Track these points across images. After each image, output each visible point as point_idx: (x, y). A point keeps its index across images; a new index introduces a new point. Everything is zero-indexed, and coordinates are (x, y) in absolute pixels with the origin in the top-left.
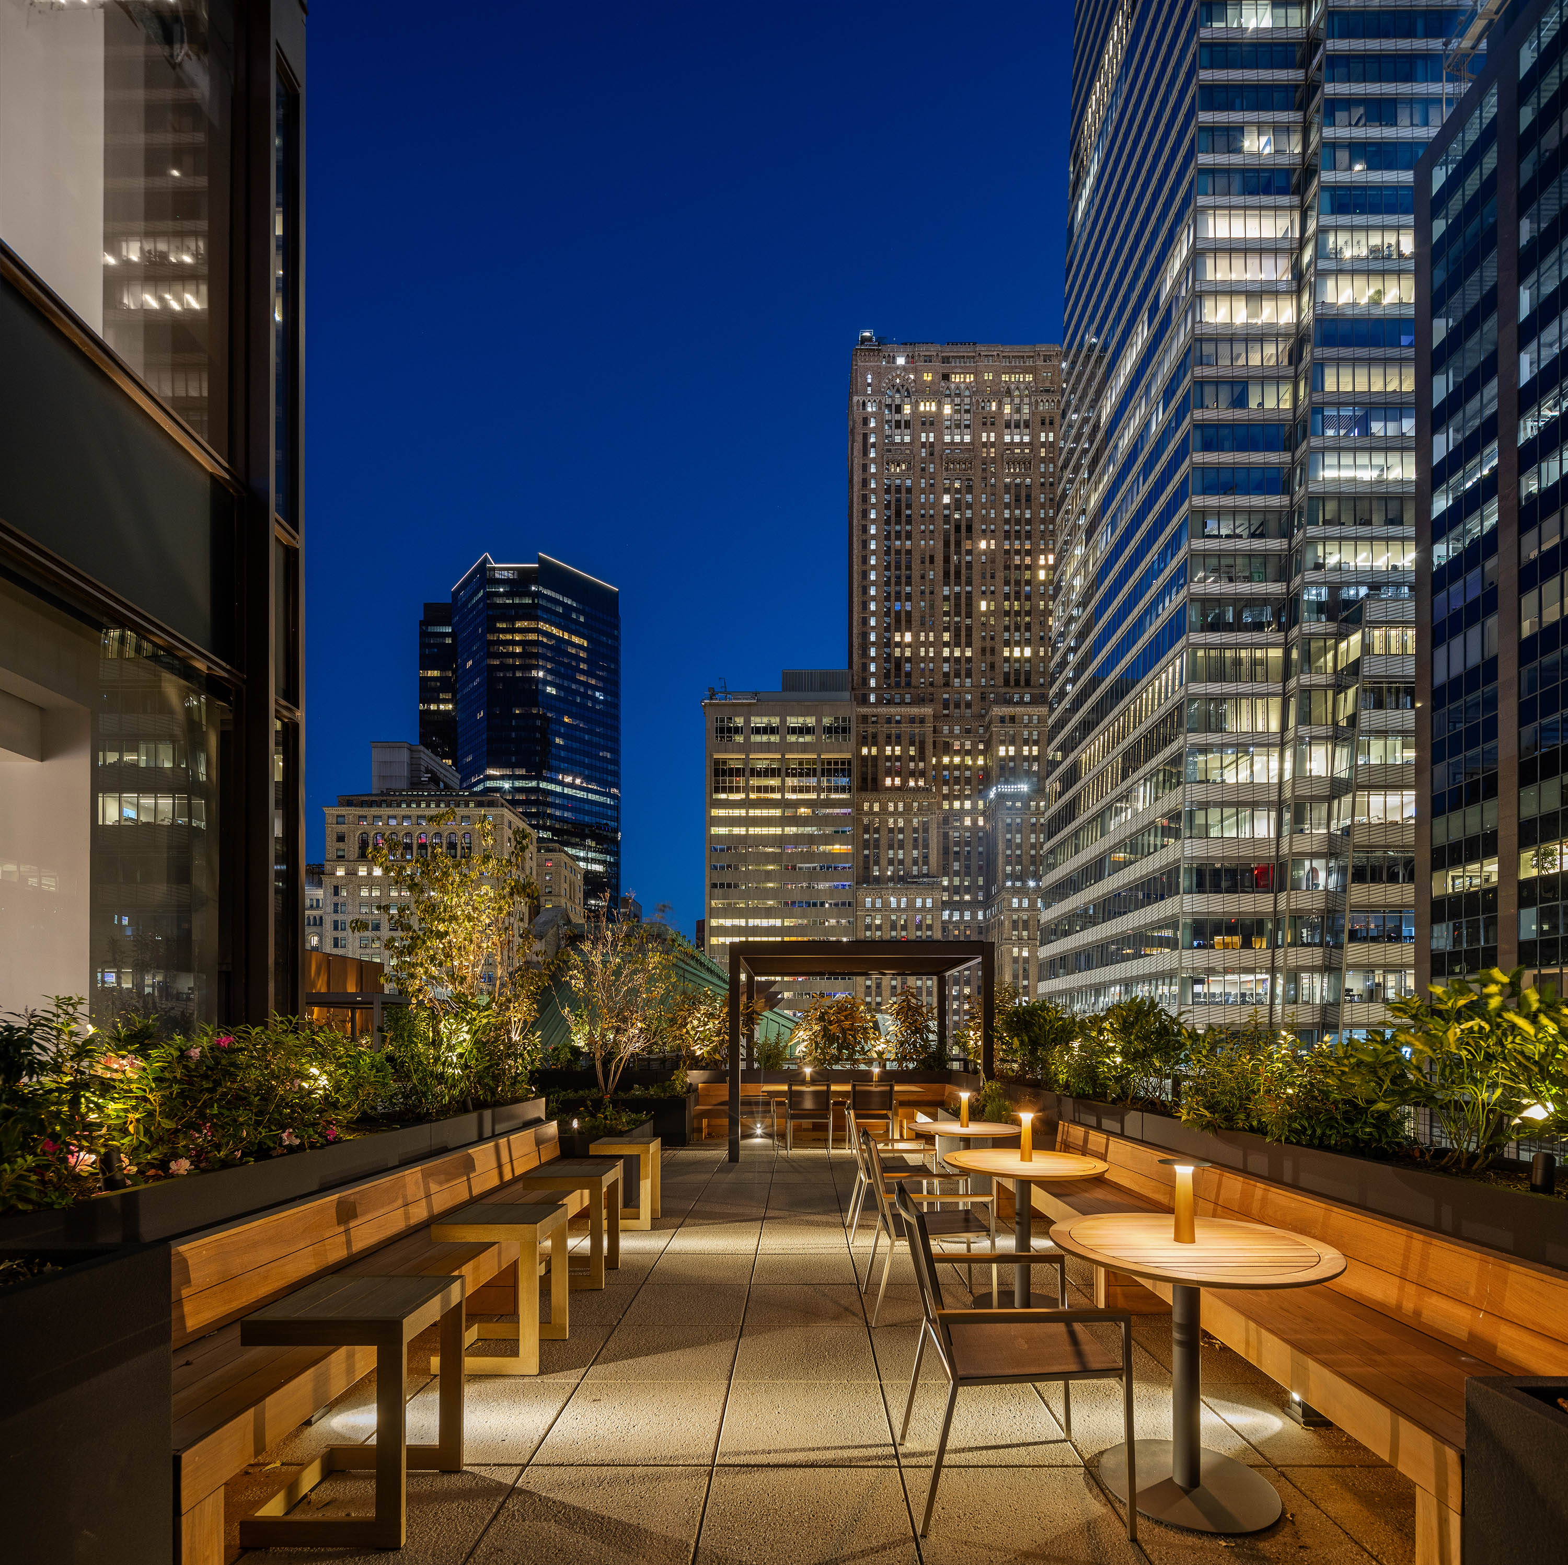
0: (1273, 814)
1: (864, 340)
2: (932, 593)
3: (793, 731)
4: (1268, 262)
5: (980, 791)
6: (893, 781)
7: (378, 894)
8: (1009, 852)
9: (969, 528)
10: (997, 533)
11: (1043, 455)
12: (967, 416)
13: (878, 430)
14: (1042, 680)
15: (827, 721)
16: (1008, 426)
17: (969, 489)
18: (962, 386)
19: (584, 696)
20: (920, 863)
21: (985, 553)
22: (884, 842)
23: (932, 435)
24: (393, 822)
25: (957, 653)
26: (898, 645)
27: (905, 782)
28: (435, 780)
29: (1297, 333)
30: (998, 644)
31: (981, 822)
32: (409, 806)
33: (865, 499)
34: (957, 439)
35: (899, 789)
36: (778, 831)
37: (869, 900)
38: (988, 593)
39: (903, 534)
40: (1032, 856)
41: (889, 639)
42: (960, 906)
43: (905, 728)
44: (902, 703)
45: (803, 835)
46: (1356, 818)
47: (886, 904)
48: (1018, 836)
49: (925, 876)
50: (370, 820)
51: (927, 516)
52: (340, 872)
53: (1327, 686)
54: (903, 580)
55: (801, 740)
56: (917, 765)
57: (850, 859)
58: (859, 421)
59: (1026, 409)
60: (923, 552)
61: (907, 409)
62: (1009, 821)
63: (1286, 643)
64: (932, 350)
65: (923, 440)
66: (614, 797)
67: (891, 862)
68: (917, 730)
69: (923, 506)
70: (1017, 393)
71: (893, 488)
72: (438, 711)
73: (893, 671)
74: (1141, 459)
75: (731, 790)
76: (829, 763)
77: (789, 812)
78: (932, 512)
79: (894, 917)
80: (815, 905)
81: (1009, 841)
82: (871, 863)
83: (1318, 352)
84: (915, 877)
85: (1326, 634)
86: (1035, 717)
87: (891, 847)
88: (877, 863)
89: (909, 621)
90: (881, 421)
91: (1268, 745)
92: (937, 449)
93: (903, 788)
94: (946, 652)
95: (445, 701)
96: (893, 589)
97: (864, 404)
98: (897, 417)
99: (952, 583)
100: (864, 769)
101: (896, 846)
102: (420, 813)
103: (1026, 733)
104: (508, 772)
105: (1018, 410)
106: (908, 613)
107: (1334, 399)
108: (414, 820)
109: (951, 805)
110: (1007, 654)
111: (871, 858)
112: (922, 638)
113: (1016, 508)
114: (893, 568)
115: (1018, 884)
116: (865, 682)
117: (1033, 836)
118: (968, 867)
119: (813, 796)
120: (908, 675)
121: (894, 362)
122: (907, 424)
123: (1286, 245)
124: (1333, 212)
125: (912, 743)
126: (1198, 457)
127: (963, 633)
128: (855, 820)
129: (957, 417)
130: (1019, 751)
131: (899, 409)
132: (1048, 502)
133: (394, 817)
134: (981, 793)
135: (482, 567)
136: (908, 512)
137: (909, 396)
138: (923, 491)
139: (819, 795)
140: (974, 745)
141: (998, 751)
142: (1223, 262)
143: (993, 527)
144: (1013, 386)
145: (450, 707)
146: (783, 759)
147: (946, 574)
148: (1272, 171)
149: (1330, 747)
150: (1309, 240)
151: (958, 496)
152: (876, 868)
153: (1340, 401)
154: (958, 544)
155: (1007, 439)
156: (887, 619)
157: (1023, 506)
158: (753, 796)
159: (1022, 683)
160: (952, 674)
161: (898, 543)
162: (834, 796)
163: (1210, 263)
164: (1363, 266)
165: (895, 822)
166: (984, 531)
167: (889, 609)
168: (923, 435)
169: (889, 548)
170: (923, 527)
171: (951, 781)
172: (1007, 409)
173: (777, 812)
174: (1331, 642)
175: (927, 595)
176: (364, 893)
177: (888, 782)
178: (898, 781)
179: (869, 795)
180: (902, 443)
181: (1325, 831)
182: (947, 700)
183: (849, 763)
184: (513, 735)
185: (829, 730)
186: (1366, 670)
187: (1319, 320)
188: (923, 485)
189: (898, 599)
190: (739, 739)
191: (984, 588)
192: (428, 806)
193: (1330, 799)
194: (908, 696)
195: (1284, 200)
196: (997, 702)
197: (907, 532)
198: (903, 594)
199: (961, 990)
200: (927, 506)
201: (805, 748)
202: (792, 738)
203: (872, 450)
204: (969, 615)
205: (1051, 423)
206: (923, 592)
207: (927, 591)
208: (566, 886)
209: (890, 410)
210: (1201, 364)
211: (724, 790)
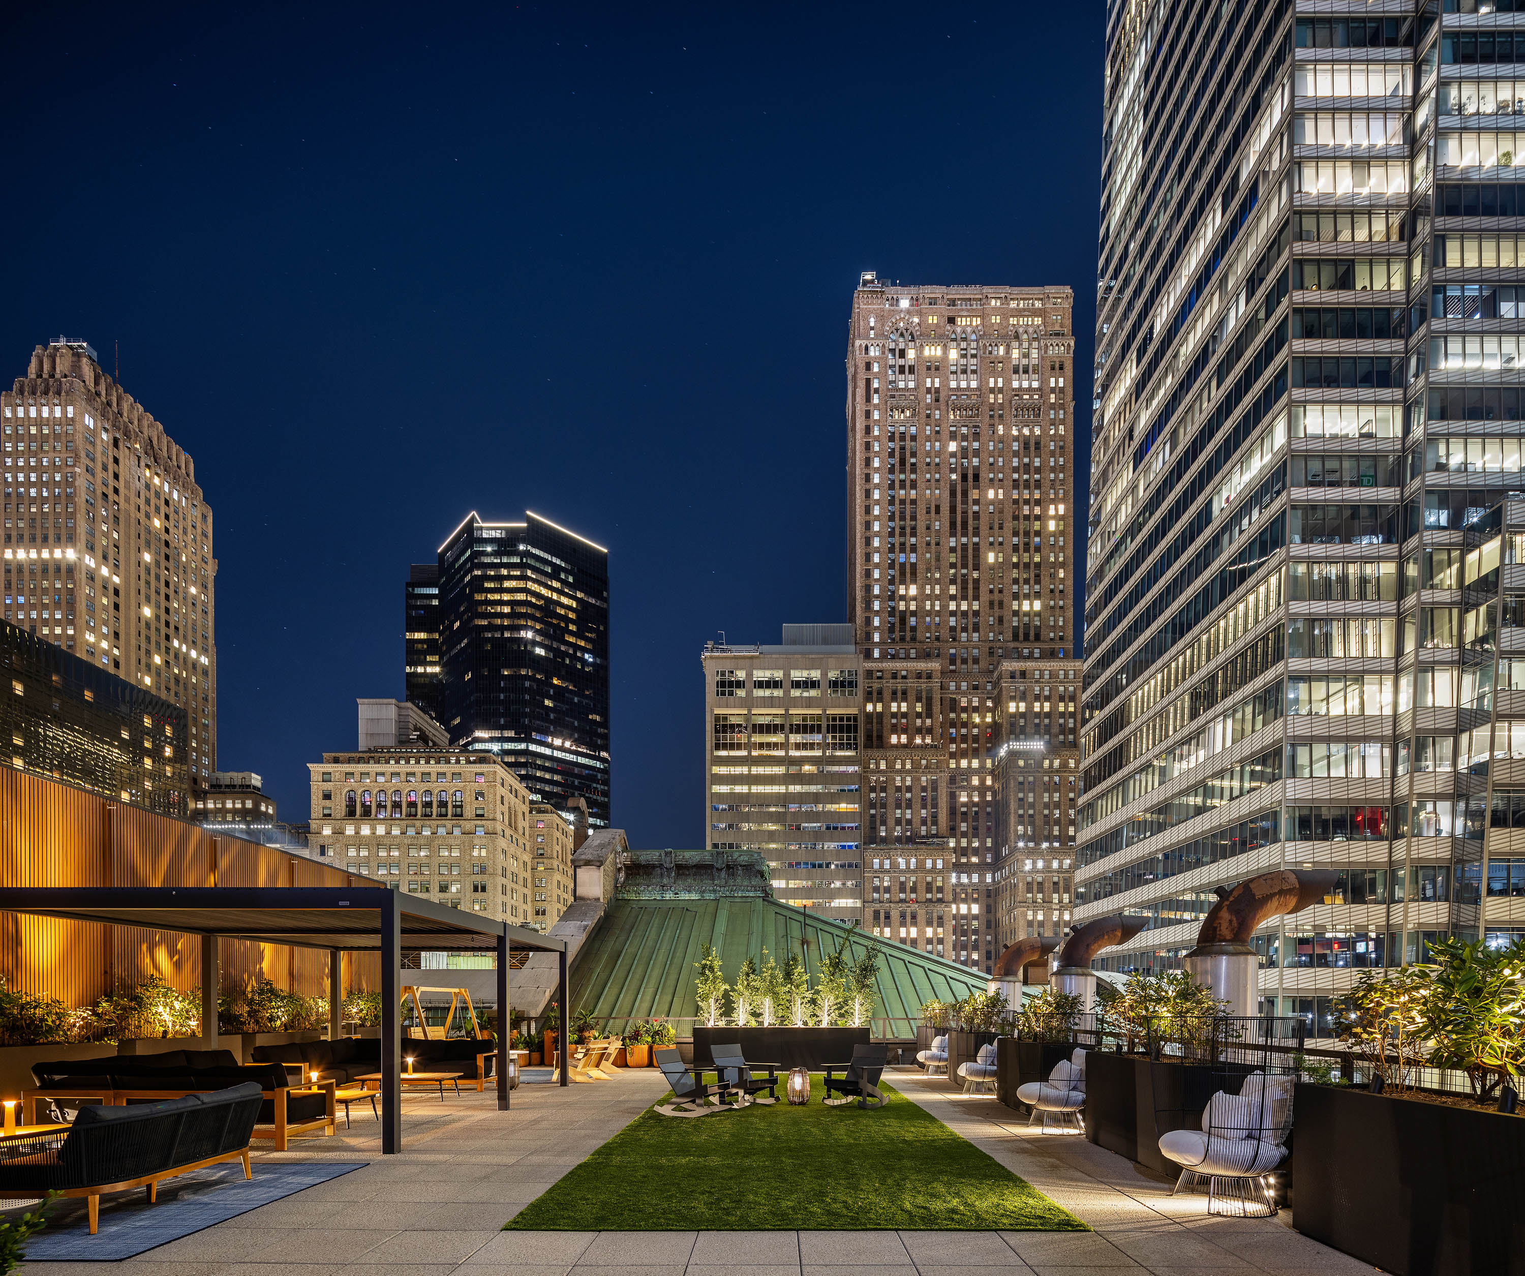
0: (1387, 752)
1: (865, 283)
2: (938, 544)
3: (797, 685)
4: (1377, 124)
5: (989, 750)
6: (899, 738)
7: (366, 854)
8: (1021, 812)
9: (976, 477)
10: (1005, 482)
11: (1053, 401)
12: (974, 361)
13: (881, 375)
14: (1052, 635)
15: (833, 675)
16: (1016, 371)
17: (977, 436)
18: (969, 329)
19: (573, 657)
20: (929, 823)
21: (992, 502)
22: (891, 802)
23: (937, 380)
24: (381, 779)
25: (964, 606)
26: (902, 598)
27: (911, 739)
28: (424, 738)
29: (1411, 205)
30: (1007, 598)
31: (989, 782)
32: (397, 762)
33: (868, 446)
34: (963, 385)
35: (905, 746)
36: (782, 789)
37: (876, 861)
38: (996, 544)
39: (908, 483)
40: (1046, 816)
41: (893, 592)
42: (967, 869)
43: (911, 683)
44: (907, 658)
45: (808, 794)
46: (1496, 753)
47: (895, 866)
48: (1031, 795)
49: (934, 836)
50: (357, 777)
51: (933, 464)
52: (327, 831)
53: (1452, 603)
54: (908, 530)
55: (806, 694)
56: (923, 722)
57: (858, 819)
58: (862, 366)
59: (1034, 354)
60: (929, 502)
61: (911, 354)
62: (1021, 779)
63: (1400, 556)
64: (937, 291)
65: (929, 385)
66: (603, 760)
67: (898, 822)
68: (924, 686)
69: (928, 454)
70: (1025, 336)
71: (897, 435)
72: (425, 675)
73: (897, 625)
74: (1213, 362)
75: (732, 747)
76: (834, 719)
77: (793, 770)
78: (937, 460)
79: (903, 879)
80: (820, 866)
81: (1021, 800)
82: (878, 822)
83: (1440, 222)
84: (923, 837)
85: (1451, 544)
86: (1047, 672)
87: (899, 806)
88: (884, 823)
89: (914, 573)
90: (885, 367)
91: (1381, 672)
92: (943, 395)
93: (909, 746)
94: (952, 606)
95: (432, 664)
96: (897, 540)
97: (867, 348)
98: (901, 362)
99: (959, 534)
100: (869, 726)
101: (904, 805)
102: (409, 770)
103: (1037, 688)
104: (497, 734)
105: (1026, 356)
106: (914, 566)
107: (1458, 276)
108: (403, 777)
109: (958, 763)
110: (1016, 608)
111: (878, 817)
112: (928, 592)
113: (1025, 456)
114: (897, 519)
115: (1031, 845)
116: (868, 636)
117: (1046, 795)
118: (976, 828)
119: (818, 753)
120: (914, 629)
121: (897, 305)
122: (912, 370)
123: (1397, 103)
124: (1455, 61)
125: (919, 699)
126: (1300, 345)
127: (970, 586)
128: (862, 778)
129: (963, 361)
130: (1030, 708)
131: (902, 354)
132: (1058, 450)
133: (383, 774)
134: (991, 752)
135: (469, 528)
136: (913, 460)
137: (913, 340)
138: (928, 439)
139: (824, 753)
140: (982, 701)
141: (1008, 707)
142: (1325, 125)
143: (1001, 476)
144: (1021, 330)
145: (437, 669)
146: (786, 715)
147: (953, 524)
148: (1379, 20)
149: (1455, 673)
150: (1423, 98)
151: (965, 444)
152: (883, 828)
153: (1464, 278)
154: (965, 493)
155: (1015, 384)
156: (891, 572)
157: (1033, 454)
158: (755, 753)
159: (1032, 637)
160: (959, 629)
161: (902, 492)
162: (839, 753)
163: (1309, 125)
164: (1490, 122)
165: (903, 780)
166: (991, 480)
167: (893, 561)
168: (929, 380)
169: (893, 497)
170: (928, 476)
171: (958, 739)
172: (1015, 354)
173: (779, 770)
174: (1455, 554)
175: (933, 546)
176: (352, 852)
177: (894, 739)
178: (904, 739)
179: (876, 753)
180: (906, 389)
181: (1449, 769)
182: (954, 655)
183: (855, 719)
184: (502, 696)
185: (834, 684)
186: (1506, 581)
187: (1440, 187)
188: (928, 433)
189: (903, 550)
190: (741, 693)
191: (991, 539)
192: (418, 762)
193: (1456, 733)
194: (913, 651)
195: (1395, 53)
196: (1007, 656)
197: (912, 481)
198: (908, 545)
199: (969, 956)
200: (933, 454)
201: (809, 702)
202: (796, 693)
203: (876, 396)
204: (976, 567)
205: (1061, 368)
206: (928, 544)
207: (933, 542)
208: (558, 848)
209: (894, 355)
210: (1301, 240)
211: (725, 747)
